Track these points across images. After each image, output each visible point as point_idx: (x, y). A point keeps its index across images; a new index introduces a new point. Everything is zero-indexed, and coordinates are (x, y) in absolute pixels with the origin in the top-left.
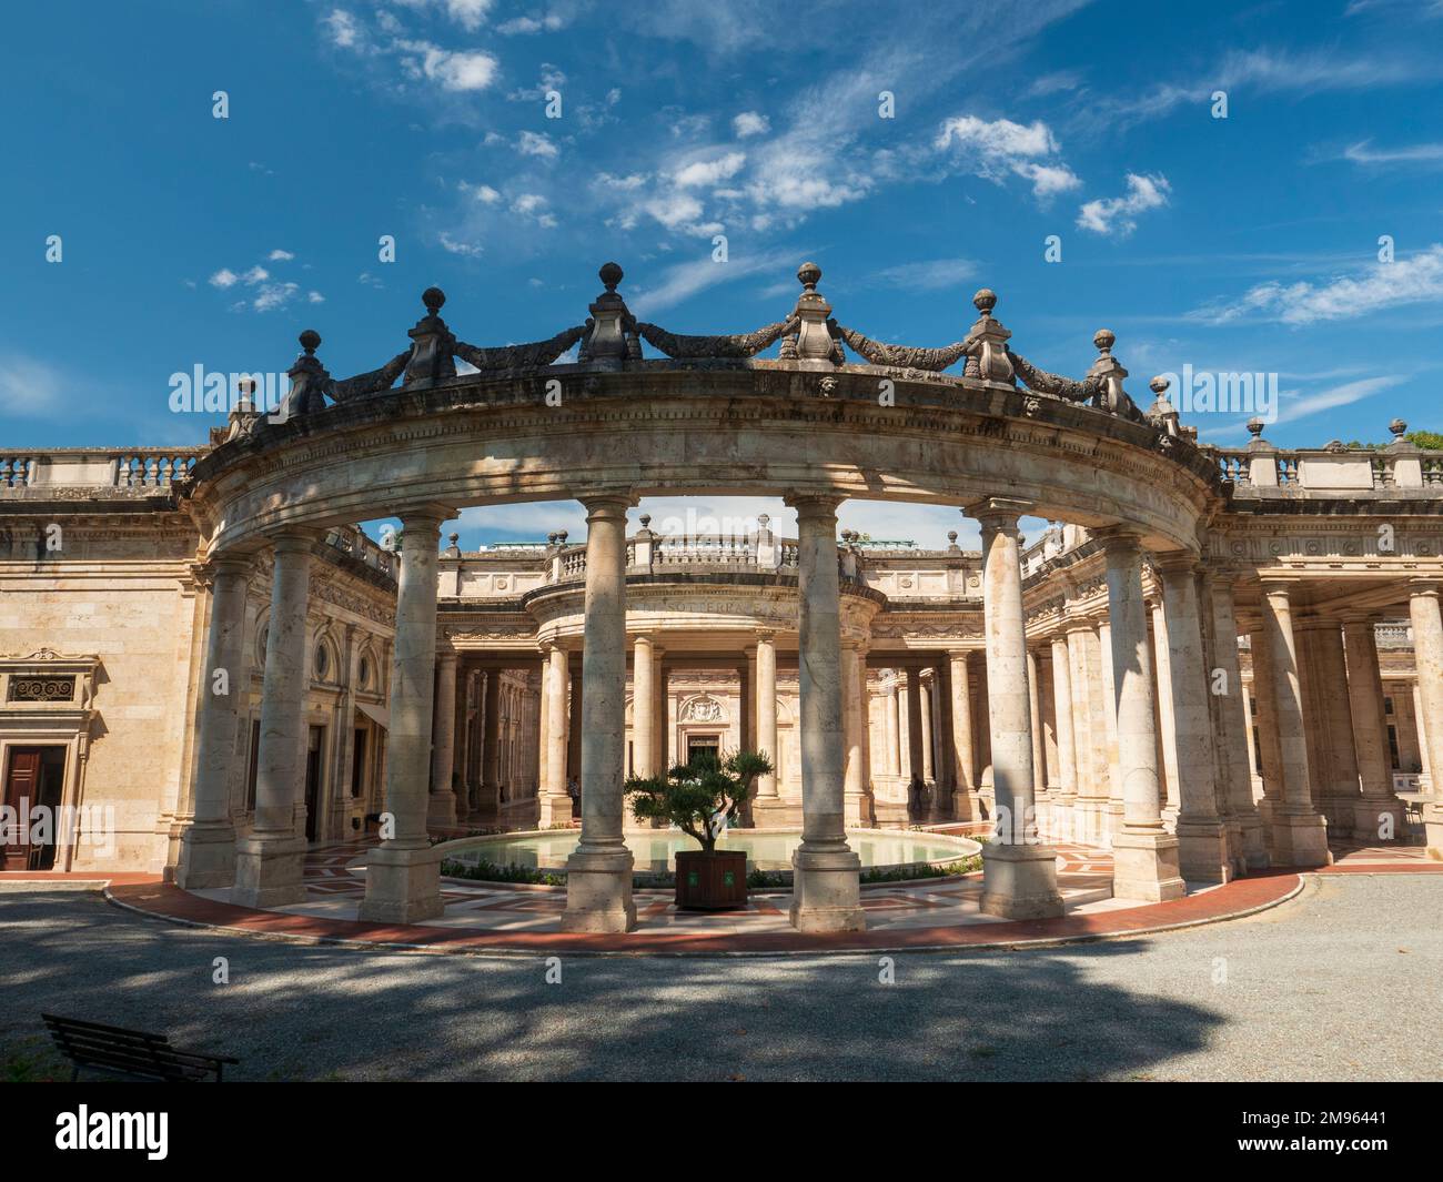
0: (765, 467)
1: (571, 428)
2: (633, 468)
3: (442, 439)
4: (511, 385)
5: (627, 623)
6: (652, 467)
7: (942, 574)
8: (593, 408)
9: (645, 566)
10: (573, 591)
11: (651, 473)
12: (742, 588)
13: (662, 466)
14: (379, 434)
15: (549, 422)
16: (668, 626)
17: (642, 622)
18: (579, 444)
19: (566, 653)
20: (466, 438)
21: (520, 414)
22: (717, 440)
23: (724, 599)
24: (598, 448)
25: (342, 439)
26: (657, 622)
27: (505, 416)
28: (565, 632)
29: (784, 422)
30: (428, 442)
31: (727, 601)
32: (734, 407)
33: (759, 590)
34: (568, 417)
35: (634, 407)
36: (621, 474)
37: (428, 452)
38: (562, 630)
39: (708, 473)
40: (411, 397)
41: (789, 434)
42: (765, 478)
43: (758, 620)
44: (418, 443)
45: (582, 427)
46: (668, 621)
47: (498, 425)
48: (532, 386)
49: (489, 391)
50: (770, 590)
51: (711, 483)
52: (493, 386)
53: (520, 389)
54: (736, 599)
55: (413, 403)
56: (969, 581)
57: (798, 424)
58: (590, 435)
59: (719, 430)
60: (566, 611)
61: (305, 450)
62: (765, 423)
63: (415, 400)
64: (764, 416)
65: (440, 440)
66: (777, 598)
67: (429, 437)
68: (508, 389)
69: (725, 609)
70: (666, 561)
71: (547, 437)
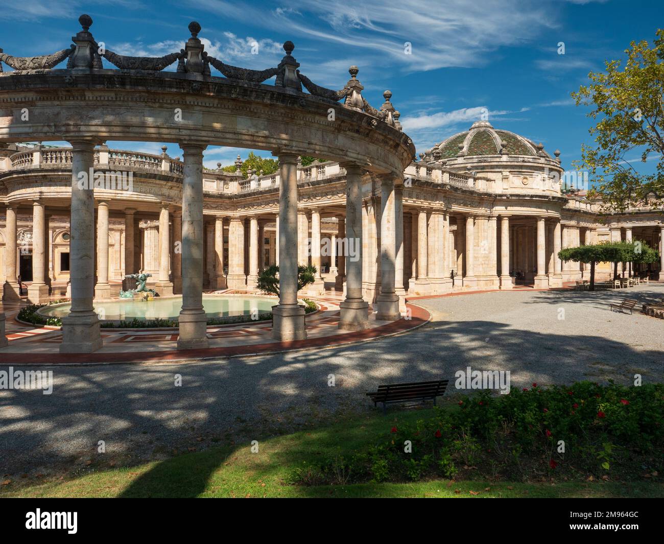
0: (347, 151)
1: (280, 119)
2: (305, 143)
3: (215, 109)
4: (265, 93)
5: (95, 194)
6: (312, 144)
7: (214, 182)
8: (293, 112)
9: (105, 165)
10: (60, 173)
11: (312, 146)
12: (158, 182)
13: (316, 144)
14: (175, 98)
15: (273, 114)
16: (118, 198)
17: (104, 194)
18: (282, 126)
19: (44, 206)
20: (229, 112)
21: (261, 107)
22: (332, 136)
23: (148, 186)
24: (290, 131)
25: (147, 95)
26: (114, 195)
27: (253, 106)
28: (45, 195)
29: (354, 133)
30: (204, 109)
31: (149, 187)
32: (342, 124)
33: (165, 183)
34: (282, 113)
35: (310, 115)
36: (301, 145)
37: (203, 114)
38: (45, 194)
39: (330, 150)
40: (209, 85)
41: (353, 138)
42: (346, 156)
43: (156, 197)
44: (198, 108)
45: (285, 119)
46: (119, 195)
47: (248, 109)
48: (275, 96)
49: (254, 93)
50: (170, 184)
51: (332, 155)
52: (256, 91)
53: (269, 96)
54: (154, 187)
55: (209, 88)
56: (225, 186)
57: (356, 135)
58: (287, 123)
59: (333, 132)
60: (49, 183)
61: (113, 95)
62: (348, 133)
63: (211, 87)
64: (349, 130)
65: (212, 109)
66: (171, 188)
67: (207, 107)
68: (263, 95)
69: (148, 191)
70: (117, 163)
71: (268, 120)
